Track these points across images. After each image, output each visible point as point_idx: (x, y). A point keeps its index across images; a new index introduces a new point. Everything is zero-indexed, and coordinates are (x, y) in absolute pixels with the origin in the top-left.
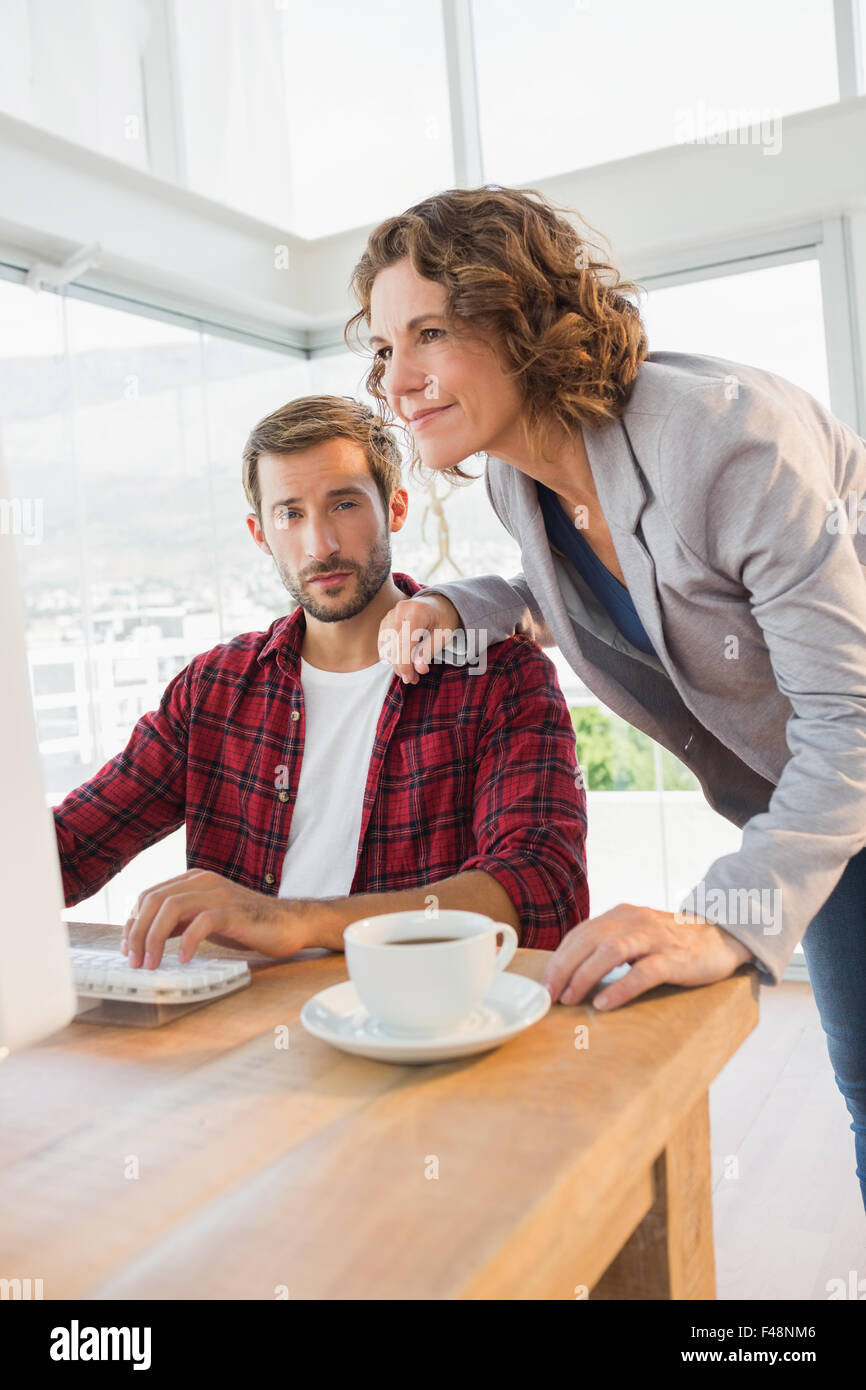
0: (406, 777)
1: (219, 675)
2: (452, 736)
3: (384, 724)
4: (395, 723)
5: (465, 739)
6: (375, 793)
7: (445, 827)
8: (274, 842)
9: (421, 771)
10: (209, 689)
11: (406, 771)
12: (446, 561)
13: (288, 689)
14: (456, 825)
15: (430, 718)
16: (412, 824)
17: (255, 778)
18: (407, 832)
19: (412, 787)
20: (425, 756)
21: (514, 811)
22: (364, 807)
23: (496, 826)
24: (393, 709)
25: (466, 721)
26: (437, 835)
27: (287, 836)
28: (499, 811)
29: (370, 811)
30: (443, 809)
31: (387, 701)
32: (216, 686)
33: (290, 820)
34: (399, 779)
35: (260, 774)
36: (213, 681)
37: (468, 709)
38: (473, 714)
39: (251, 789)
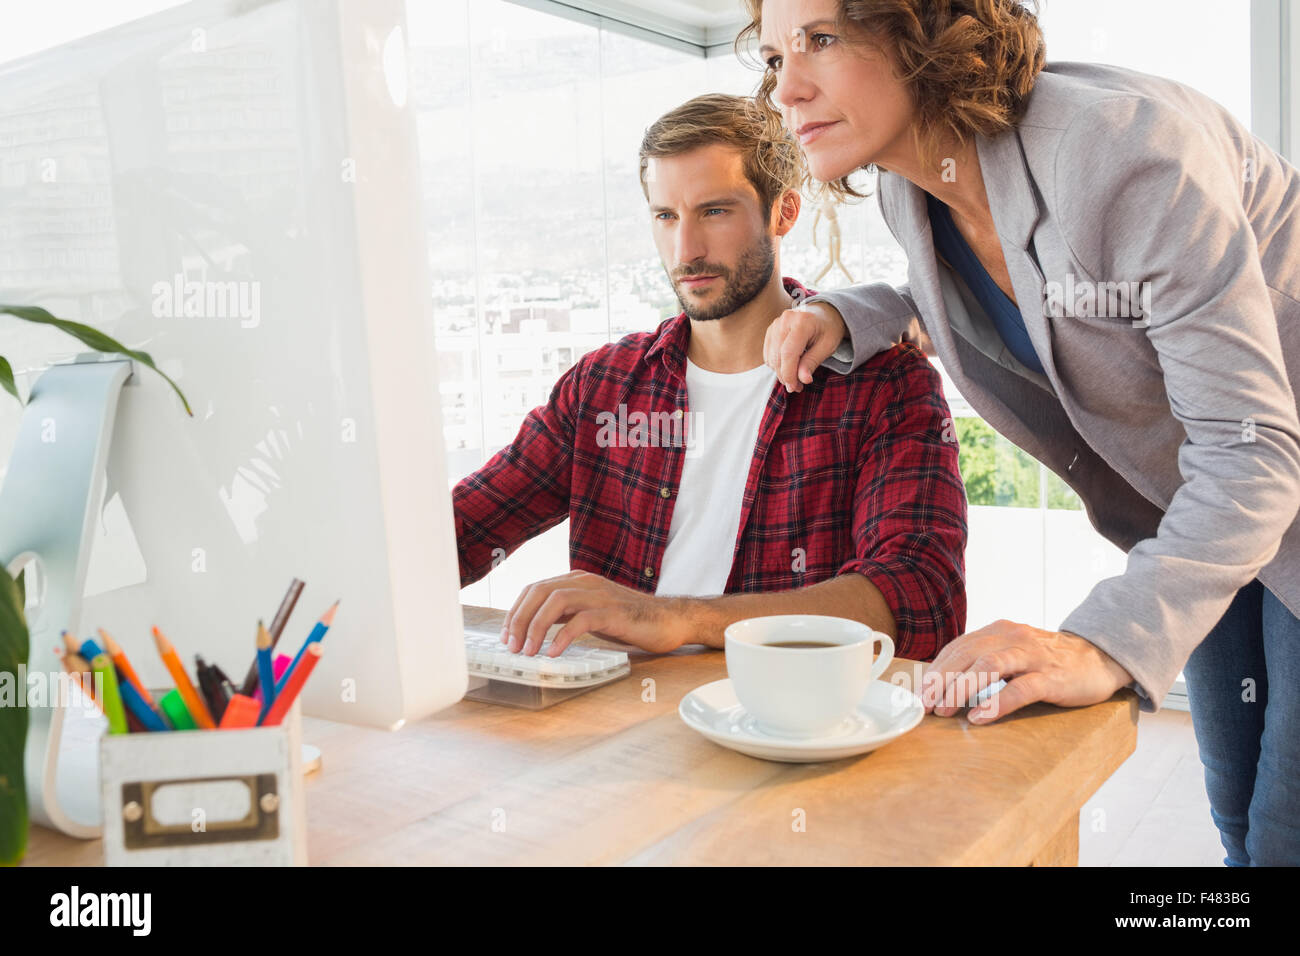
0: (787, 478)
1: (607, 373)
2: (834, 441)
3: (766, 425)
4: (777, 425)
5: (846, 444)
6: (754, 492)
7: (823, 529)
8: (655, 536)
9: (801, 473)
10: (598, 386)
11: (786, 472)
12: (836, 264)
13: (673, 387)
14: (834, 528)
15: (813, 421)
16: (790, 525)
17: (638, 473)
18: (784, 532)
19: (791, 488)
20: (806, 458)
21: (895, 516)
22: (743, 505)
23: (876, 531)
24: (776, 411)
25: (849, 426)
26: (814, 537)
27: (668, 532)
28: (879, 516)
29: (749, 510)
30: (821, 511)
31: (770, 403)
32: (604, 382)
33: (671, 516)
34: (779, 480)
35: (643, 470)
36: (601, 378)
37: (851, 414)
38: (856, 420)
39: (634, 484)
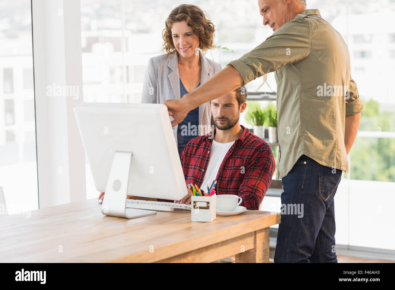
0: (230, 167)
1: (192, 145)
2: (243, 160)
3: (227, 154)
4: (230, 155)
5: (246, 162)
6: (222, 169)
7: (236, 180)
8: (200, 181)
9: (234, 167)
10: (189, 148)
11: (230, 165)
13: (208, 147)
14: (239, 180)
15: (238, 155)
16: (228, 178)
17: (197, 166)
18: (227, 179)
19: (231, 169)
20: (236, 164)
21: (249, 187)
22: (218, 172)
23: (244, 189)
24: (231, 152)
25: (247, 158)
26: (234, 182)
27: (203, 180)
28: (246, 186)
29: (220, 173)
30: (236, 176)
31: (229, 150)
32: (191, 147)
33: (204, 176)
34: (227, 167)
35: (198, 165)
36: (190, 146)
37: (248, 156)
38: (249, 157)
39: (196, 169)
